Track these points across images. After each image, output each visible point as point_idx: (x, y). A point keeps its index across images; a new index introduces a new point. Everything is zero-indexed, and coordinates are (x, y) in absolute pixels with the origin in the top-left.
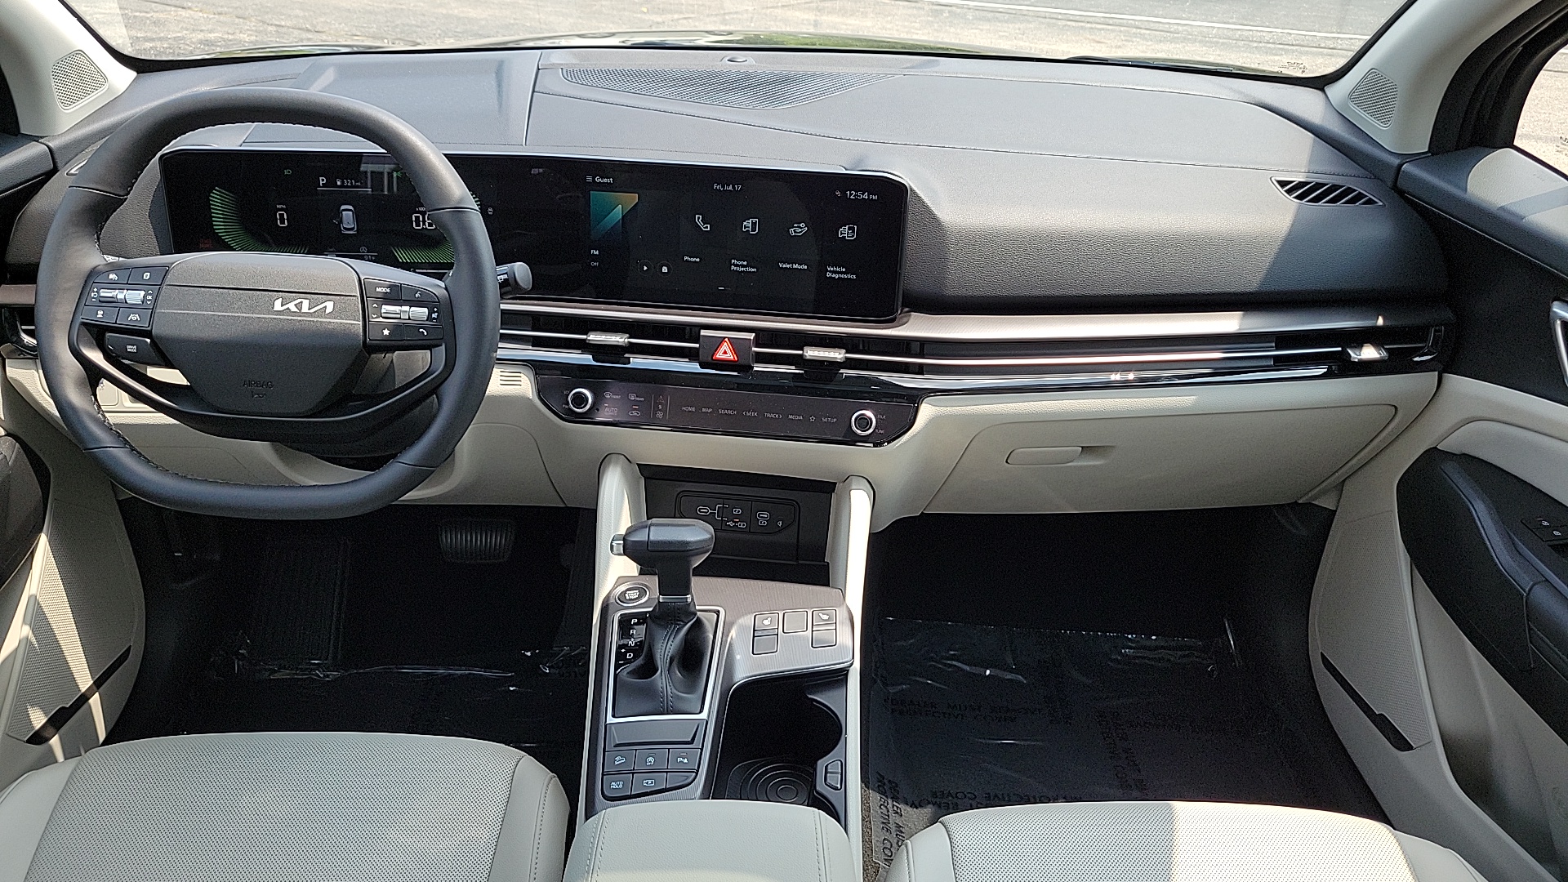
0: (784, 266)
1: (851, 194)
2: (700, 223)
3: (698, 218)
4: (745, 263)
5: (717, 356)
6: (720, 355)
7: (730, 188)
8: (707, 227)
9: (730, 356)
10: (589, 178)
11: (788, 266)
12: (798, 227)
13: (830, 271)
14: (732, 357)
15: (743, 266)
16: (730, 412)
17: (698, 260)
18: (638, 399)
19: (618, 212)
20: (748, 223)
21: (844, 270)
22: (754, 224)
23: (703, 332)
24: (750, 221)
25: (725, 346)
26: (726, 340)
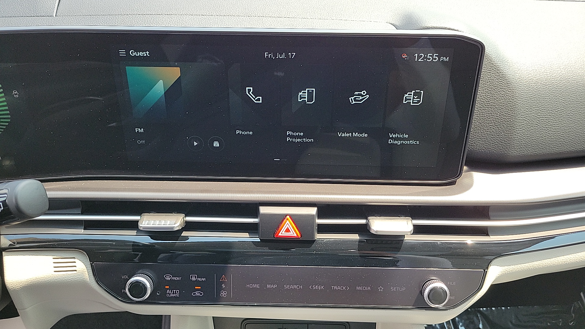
0: (343, 135)
1: (419, 57)
2: (251, 95)
3: (249, 91)
4: (302, 134)
5: (280, 234)
6: (282, 233)
7: (283, 56)
8: (259, 100)
9: (294, 233)
10: (122, 52)
11: (348, 135)
12: (359, 95)
13: (392, 138)
14: (295, 235)
15: (299, 137)
16: (296, 287)
17: (251, 133)
18: (200, 279)
19: (160, 88)
20: (303, 95)
21: (407, 136)
22: (310, 94)
23: (263, 210)
24: (306, 91)
25: (288, 224)
26: (288, 217)
